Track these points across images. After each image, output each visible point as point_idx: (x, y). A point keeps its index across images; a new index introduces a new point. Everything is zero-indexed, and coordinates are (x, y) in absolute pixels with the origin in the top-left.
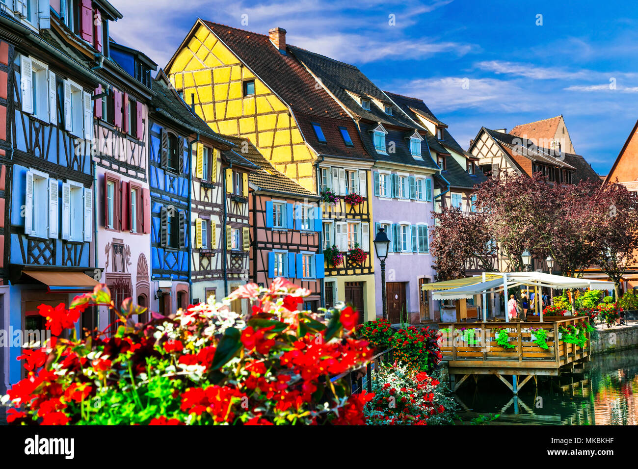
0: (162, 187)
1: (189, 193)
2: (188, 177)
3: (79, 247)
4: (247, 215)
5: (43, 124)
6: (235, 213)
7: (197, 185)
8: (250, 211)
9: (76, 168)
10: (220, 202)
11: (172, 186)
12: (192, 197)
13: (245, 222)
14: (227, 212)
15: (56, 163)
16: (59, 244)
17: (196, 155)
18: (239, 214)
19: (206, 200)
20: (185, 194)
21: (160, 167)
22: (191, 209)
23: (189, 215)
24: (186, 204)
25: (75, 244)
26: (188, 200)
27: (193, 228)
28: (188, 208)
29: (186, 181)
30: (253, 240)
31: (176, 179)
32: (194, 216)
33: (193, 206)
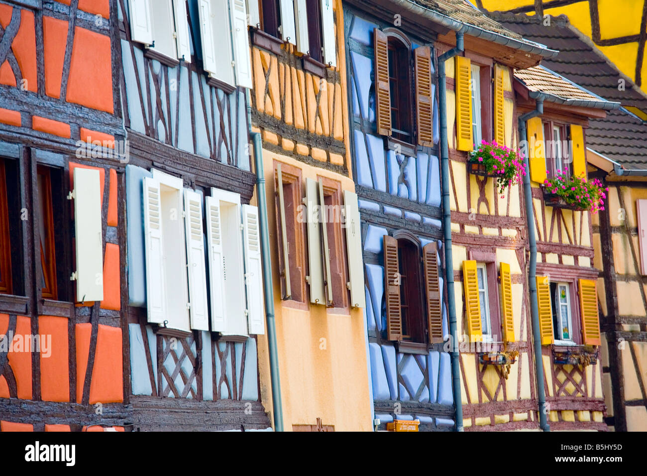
0: (382, 186)
1: (444, 194)
2: (438, 150)
3: (239, 348)
4: (586, 242)
5: (166, 63)
6: (555, 239)
7: (459, 169)
8: (593, 228)
9: (224, 160)
10: (515, 211)
11: (403, 179)
12: (452, 205)
13: (584, 262)
14: (537, 238)
15: (192, 152)
16: (206, 342)
17: (455, 91)
18: (566, 241)
19: (483, 209)
20: (435, 198)
21: (375, 133)
22: (450, 236)
23: (445, 253)
24: (438, 223)
25: (233, 341)
26: (442, 213)
27: (457, 286)
28: (442, 234)
29: (435, 160)
30: (606, 314)
31: (412, 160)
32: (458, 255)
33: (454, 227)
